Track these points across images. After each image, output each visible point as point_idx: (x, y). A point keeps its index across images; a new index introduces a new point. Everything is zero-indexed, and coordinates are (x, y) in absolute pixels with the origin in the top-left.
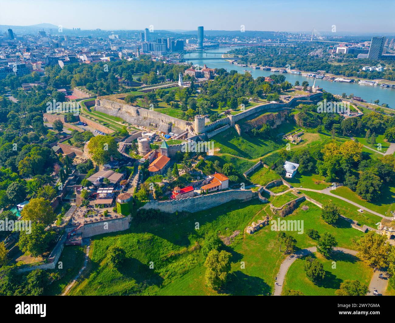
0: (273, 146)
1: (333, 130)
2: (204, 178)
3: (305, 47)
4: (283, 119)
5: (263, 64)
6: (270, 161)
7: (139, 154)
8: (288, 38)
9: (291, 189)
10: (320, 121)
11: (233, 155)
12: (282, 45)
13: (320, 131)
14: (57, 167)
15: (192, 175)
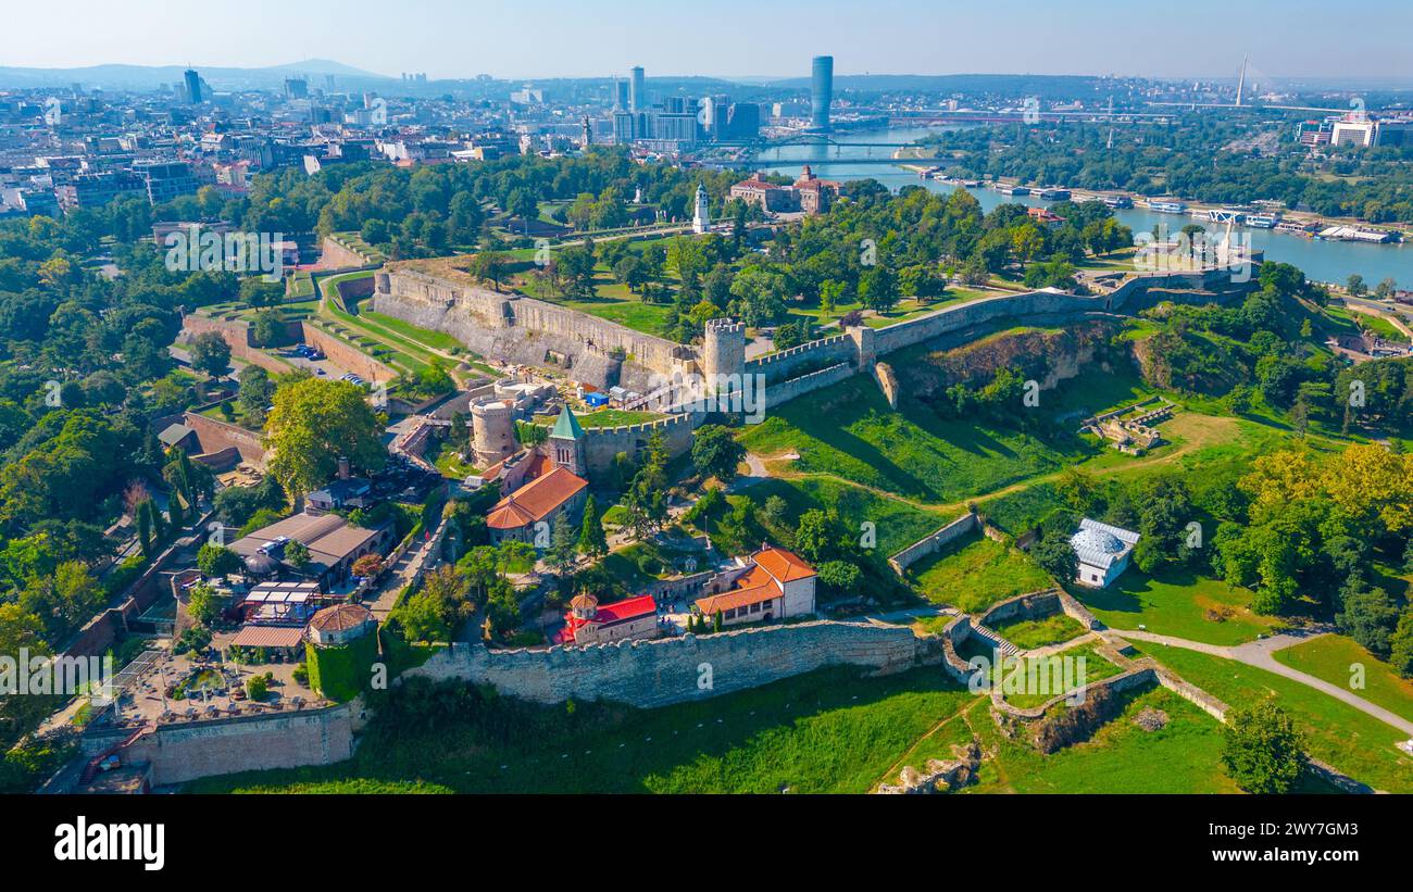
0: (1033, 459)
1: (1301, 406)
2: (713, 567)
3: (1212, 125)
4: (1084, 356)
5: (1040, 178)
6: (1015, 516)
7: (476, 461)
8: (1150, 99)
9: (1095, 635)
10: (1245, 368)
11: (853, 479)
12: (1125, 118)
13: (1241, 410)
14: (138, 496)
15: (663, 552)
